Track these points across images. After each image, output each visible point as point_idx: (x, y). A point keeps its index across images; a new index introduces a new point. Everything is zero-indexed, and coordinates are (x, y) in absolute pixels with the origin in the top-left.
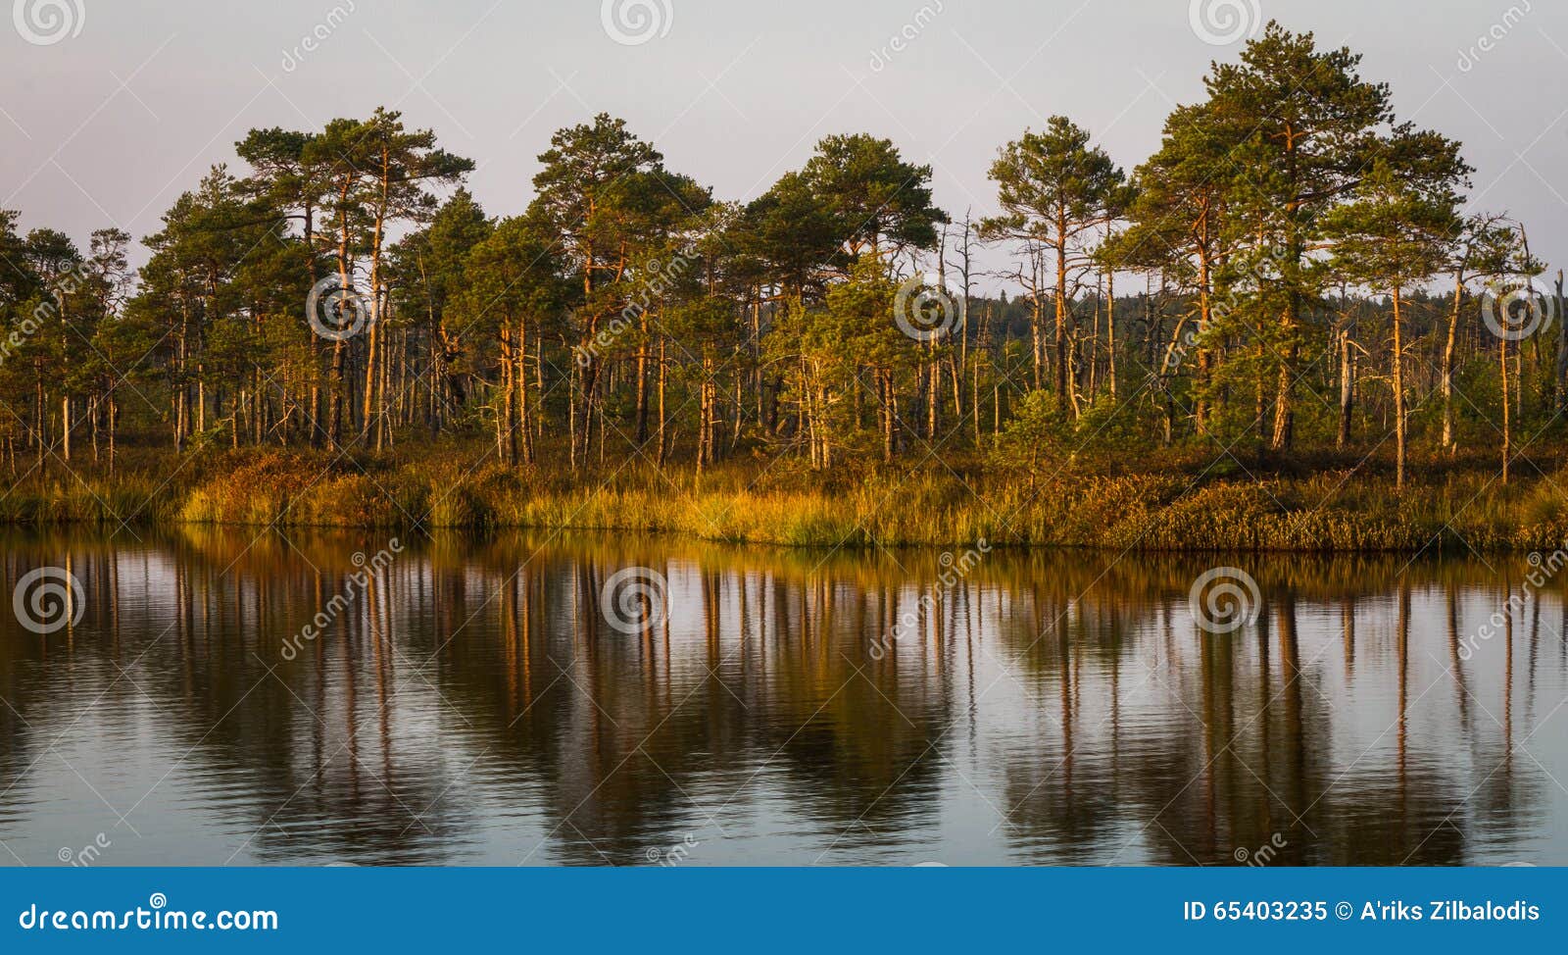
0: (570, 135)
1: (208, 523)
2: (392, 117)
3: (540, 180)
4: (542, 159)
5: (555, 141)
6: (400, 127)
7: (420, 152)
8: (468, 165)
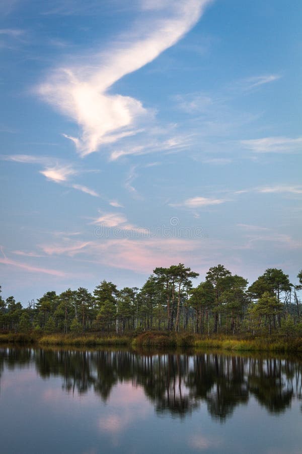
0: (213, 269)
1: (136, 345)
2: (182, 265)
3: (207, 278)
4: (207, 273)
5: (210, 270)
6: (184, 267)
7: (188, 272)
8: (198, 275)
